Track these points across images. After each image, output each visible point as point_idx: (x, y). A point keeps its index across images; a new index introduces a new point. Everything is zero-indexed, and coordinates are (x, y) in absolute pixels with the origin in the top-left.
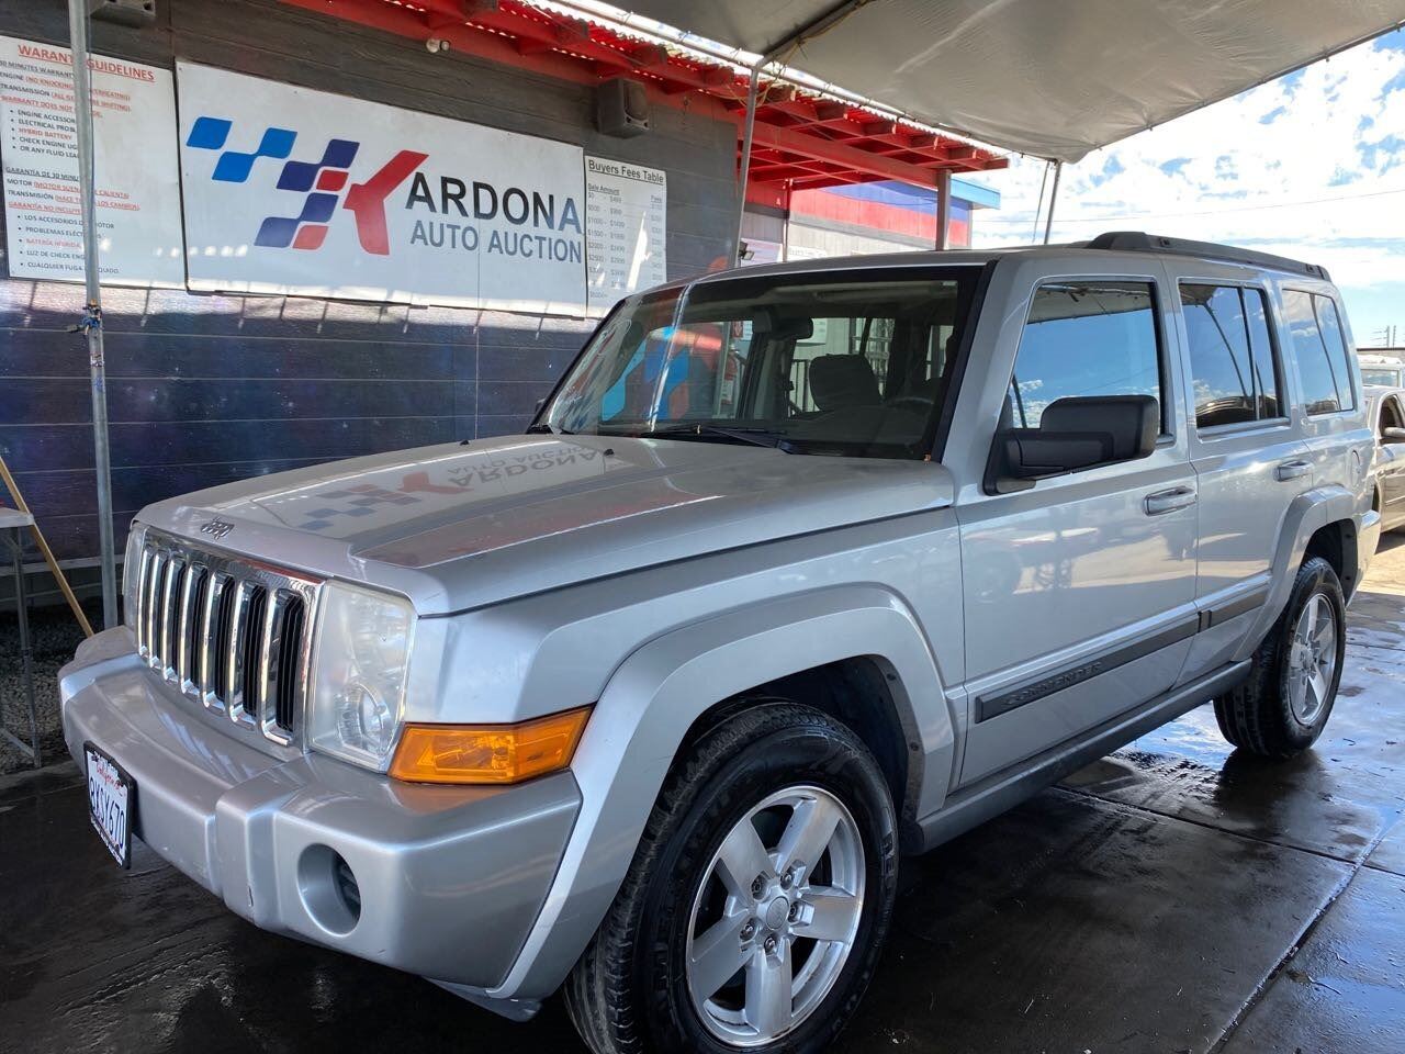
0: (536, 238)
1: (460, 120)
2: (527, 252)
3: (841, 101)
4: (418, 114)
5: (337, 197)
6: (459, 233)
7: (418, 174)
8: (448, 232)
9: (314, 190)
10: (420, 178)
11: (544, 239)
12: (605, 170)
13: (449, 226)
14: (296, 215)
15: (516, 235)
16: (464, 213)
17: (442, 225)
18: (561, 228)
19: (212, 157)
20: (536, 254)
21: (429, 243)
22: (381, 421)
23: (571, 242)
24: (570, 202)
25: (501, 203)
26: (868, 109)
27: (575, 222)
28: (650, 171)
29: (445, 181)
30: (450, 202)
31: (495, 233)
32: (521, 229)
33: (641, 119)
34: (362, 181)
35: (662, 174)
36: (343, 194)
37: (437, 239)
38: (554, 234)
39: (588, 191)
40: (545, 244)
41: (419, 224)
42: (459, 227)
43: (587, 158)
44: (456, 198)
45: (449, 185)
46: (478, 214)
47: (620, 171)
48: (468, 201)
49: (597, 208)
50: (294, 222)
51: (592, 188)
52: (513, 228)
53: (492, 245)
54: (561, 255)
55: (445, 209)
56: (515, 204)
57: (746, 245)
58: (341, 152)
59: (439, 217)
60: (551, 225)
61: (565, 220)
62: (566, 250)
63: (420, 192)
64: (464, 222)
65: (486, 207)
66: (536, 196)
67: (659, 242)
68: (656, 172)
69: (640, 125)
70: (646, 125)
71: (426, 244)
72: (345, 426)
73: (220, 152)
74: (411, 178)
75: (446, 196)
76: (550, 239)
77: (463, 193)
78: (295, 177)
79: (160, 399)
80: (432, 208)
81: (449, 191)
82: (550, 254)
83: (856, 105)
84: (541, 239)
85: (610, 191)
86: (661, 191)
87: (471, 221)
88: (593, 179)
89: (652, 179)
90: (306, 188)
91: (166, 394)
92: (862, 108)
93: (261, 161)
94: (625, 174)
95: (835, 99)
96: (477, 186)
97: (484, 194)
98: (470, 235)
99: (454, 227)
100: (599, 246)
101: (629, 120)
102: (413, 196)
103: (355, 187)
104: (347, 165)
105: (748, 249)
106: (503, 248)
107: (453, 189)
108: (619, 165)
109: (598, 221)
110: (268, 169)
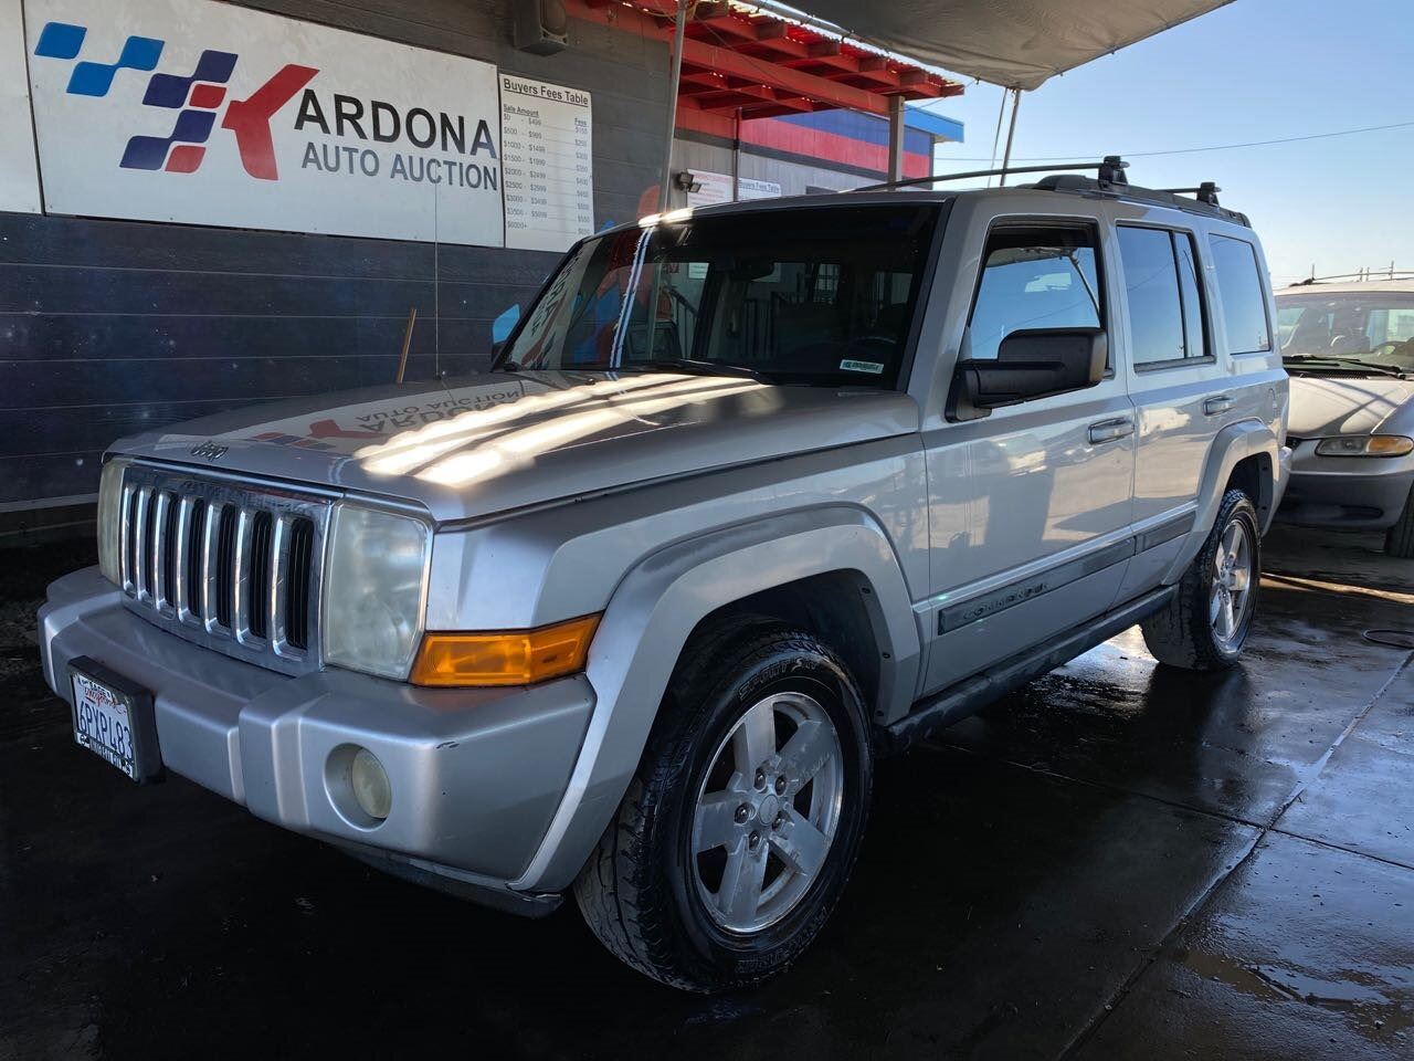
0: (445, 162)
1: (354, 31)
2: (434, 177)
3: (780, 18)
4: (304, 24)
5: (214, 115)
6: (357, 157)
7: (307, 91)
8: (344, 156)
9: (187, 106)
10: (310, 95)
11: (455, 164)
12: (523, 90)
13: (345, 149)
14: (167, 135)
15: (421, 159)
16: (361, 134)
17: (337, 148)
18: (474, 152)
19: (65, 68)
20: (445, 179)
21: (324, 168)
22: (274, 360)
23: (485, 168)
24: (483, 125)
25: (404, 125)
26: (809, 27)
27: (489, 145)
28: (573, 92)
29: (339, 99)
30: (346, 123)
31: (398, 157)
32: (428, 154)
33: (560, 34)
34: (243, 98)
35: (587, 95)
36: (221, 112)
37: (332, 163)
38: (467, 159)
39: (503, 113)
40: (456, 170)
41: (311, 146)
42: (356, 151)
43: (502, 76)
44: (353, 119)
45: (343, 103)
46: (378, 136)
47: (539, 90)
48: (366, 122)
49: (514, 132)
50: (167, 142)
51: (509, 109)
52: (417, 152)
53: (395, 171)
54: (474, 181)
55: (340, 131)
56: (421, 127)
57: (692, 176)
58: (218, 65)
59: (333, 139)
60: (461, 147)
61: (477, 144)
62: (480, 177)
63: (311, 111)
64: (362, 145)
65: (387, 128)
66: (444, 117)
67: (584, 169)
68: (579, 93)
69: (558, 40)
70: (565, 40)
71: (320, 168)
72: (235, 366)
73: (74, 63)
74: (298, 97)
75: (340, 116)
76: (461, 164)
77: (360, 113)
78: (163, 92)
79: (18, 335)
80: (325, 129)
81: (344, 111)
82: (461, 179)
83: (796, 23)
84: (451, 164)
85: (528, 113)
86: (586, 115)
87: (371, 143)
88: (509, 99)
89: (574, 100)
90: (179, 104)
91: (25, 331)
92: (804, 25)
93: (123, 74)
94: (545, 95)
95: (772, 15)
96: (376, 106)
97: (384, 115)
98: (369, 160)
99: (351, 151)
100: (517, 172)
101: (545, 35)
102: (303, 117)
103: (234, 105)
104: (225, 80)
105: (694, 180)
106: (408, 174)
107: (349, 108)
108: (538, 84)
109: (516, 145)
110: (132, 82)
